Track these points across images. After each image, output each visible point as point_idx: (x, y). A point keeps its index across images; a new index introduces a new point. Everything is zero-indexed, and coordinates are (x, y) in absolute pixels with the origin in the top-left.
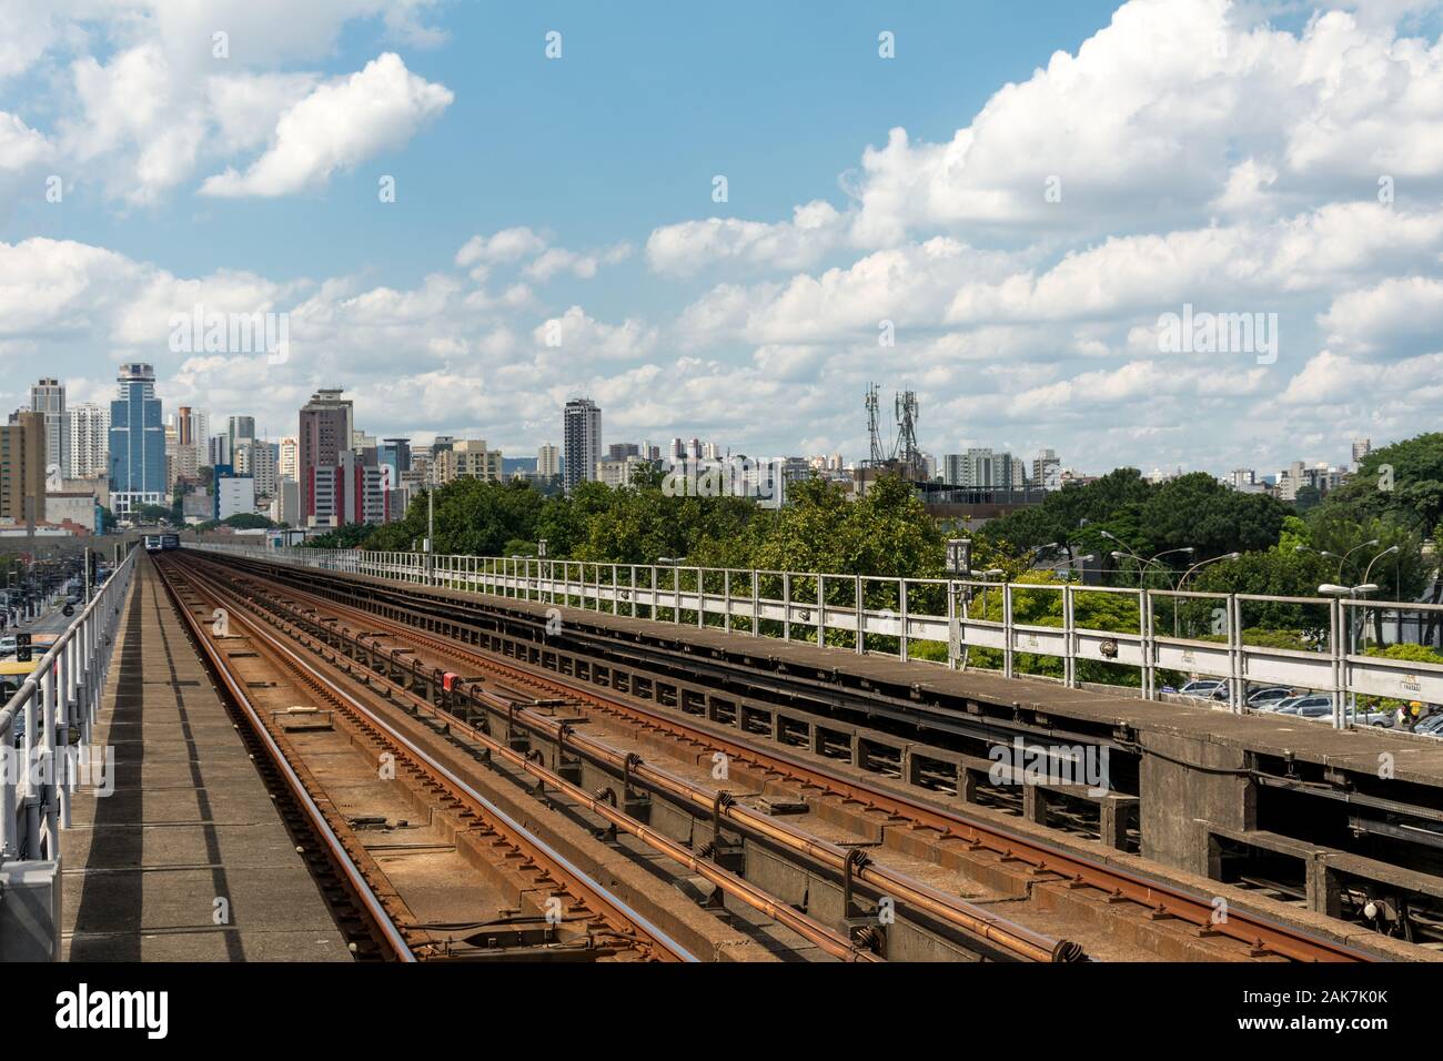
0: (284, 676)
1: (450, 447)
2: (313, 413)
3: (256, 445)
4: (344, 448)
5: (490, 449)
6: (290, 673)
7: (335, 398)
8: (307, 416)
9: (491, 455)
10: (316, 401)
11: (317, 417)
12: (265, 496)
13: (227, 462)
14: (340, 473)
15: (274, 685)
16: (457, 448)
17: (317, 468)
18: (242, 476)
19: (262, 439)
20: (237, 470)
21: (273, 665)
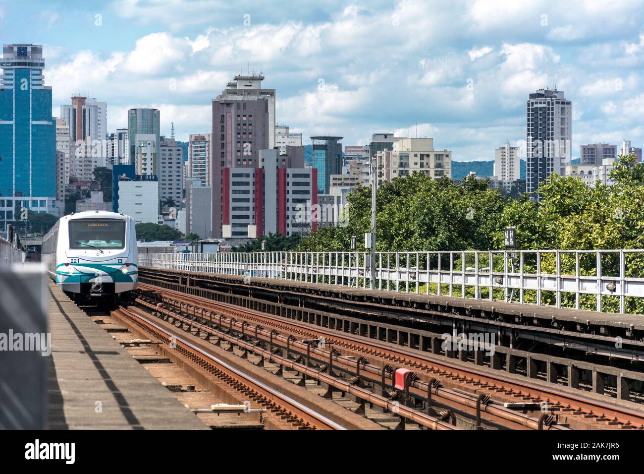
0: (203, 380)
1: (390, 146)
2: (228, 104)
3: (162, 142)
4: (265, 146)
5: (438, 150)
6: (210, 376)
7: (254, 86)
8: (221, 107)
9: (439, 156)
10: (232, 89)
11: (233, 110)
12: (171, 203)
13: (126, 161)
14: (260, 175)
15: (192, 388)
16: (397, 148)
17: (233, 170)
18: (144, 178)
19: (168, 136)
20: (139, 171)
21: (190, 371)
